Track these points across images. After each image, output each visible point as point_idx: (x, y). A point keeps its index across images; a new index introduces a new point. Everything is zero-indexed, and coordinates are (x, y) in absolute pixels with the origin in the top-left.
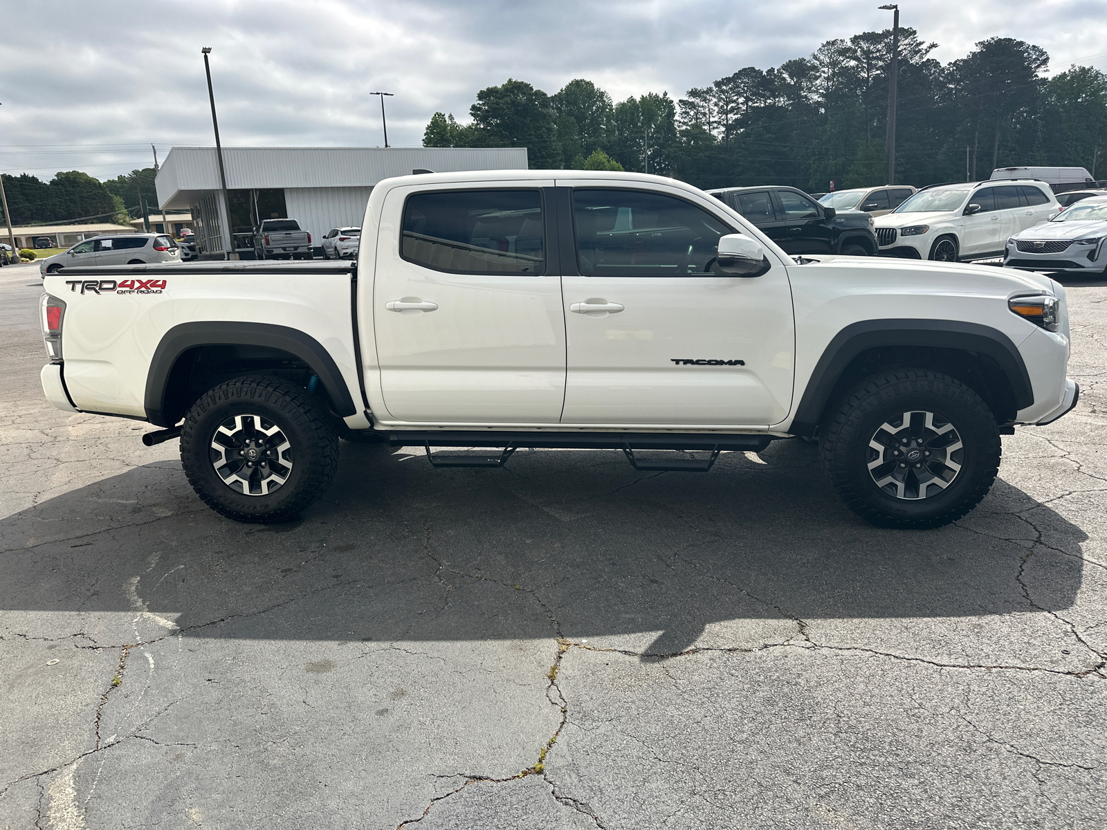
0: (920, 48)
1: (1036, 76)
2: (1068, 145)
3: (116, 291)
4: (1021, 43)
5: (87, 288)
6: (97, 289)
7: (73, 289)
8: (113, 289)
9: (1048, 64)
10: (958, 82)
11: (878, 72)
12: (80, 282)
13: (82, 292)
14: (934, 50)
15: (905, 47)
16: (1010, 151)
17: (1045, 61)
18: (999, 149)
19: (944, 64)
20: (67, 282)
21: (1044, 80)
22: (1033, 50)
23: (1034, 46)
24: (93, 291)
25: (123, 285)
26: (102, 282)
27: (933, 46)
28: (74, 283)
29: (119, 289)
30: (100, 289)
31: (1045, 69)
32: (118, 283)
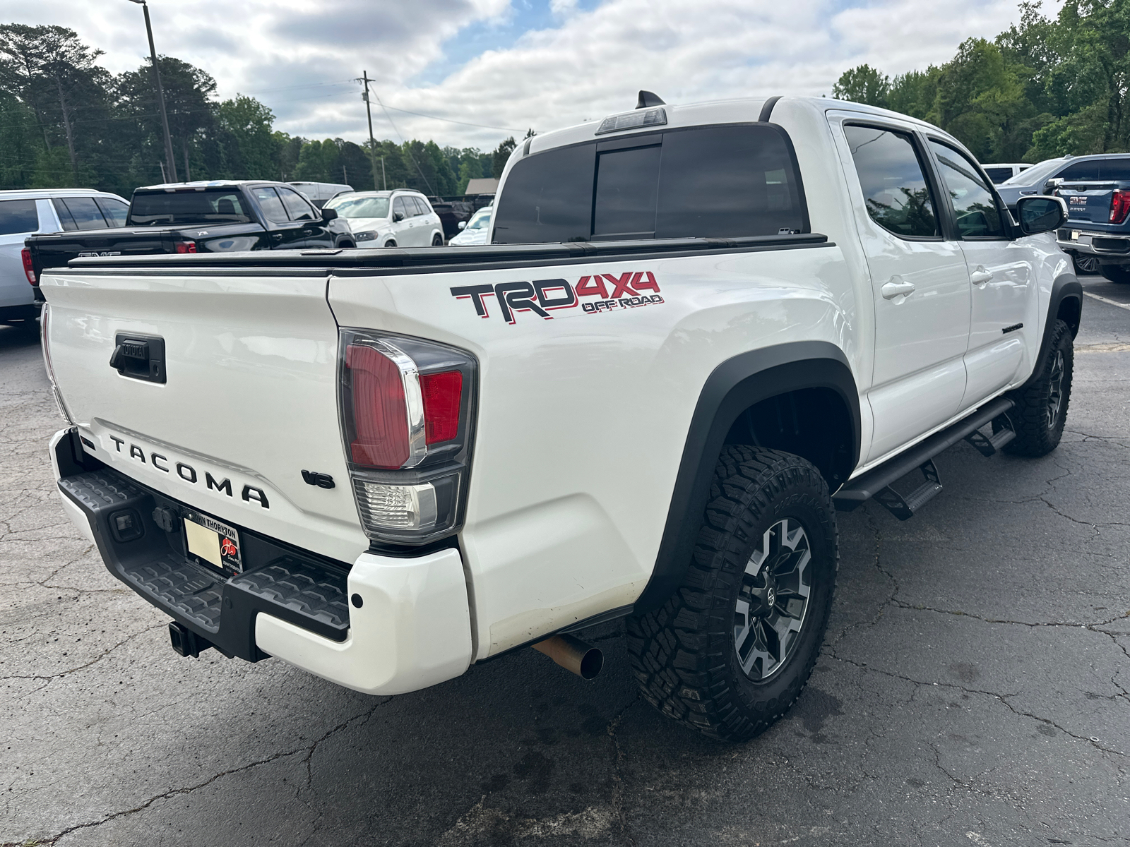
0: (84, 52)
1: (208, 99)
2: (249, 168)
3: (580, 306)
4: (187, 66)
5: (516, 305)
6: (537, 303)
7: (480, 310)
8: (569, 301)
9: (217, 89)
10: (131, 95)
11: (41, 71)
12: (487, 288)
13: (508, 317)
14: (100, 56)
15: (68, 48)
16: (201, 169)
17: (213, 86)
18: (190, 168)
19: (114, 74)
20: (456, 291)
21: (216, 104)
22: (200, 73)
23: (200, 70)
24: (532, 312)
25: (583, 288)
26: (540, 284)
27: (99, 52)
28: (475, 292)
29: (583, 300)
30: (544, 303)
31: (215, 94)
32: (573, 283)
